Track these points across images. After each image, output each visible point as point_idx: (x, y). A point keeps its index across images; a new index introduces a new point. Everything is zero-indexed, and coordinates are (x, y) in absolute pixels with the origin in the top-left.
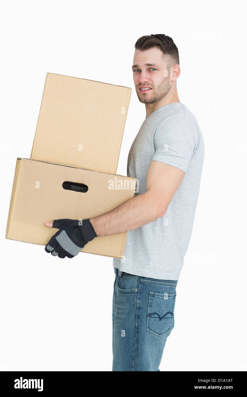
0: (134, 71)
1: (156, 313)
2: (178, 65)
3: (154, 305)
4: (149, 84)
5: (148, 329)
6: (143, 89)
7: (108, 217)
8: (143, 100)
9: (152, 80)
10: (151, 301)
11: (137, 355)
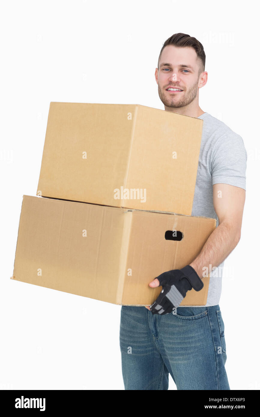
3: (221, 323)
5: (223, 349)
6: (173, 90)
9: (184, 82)
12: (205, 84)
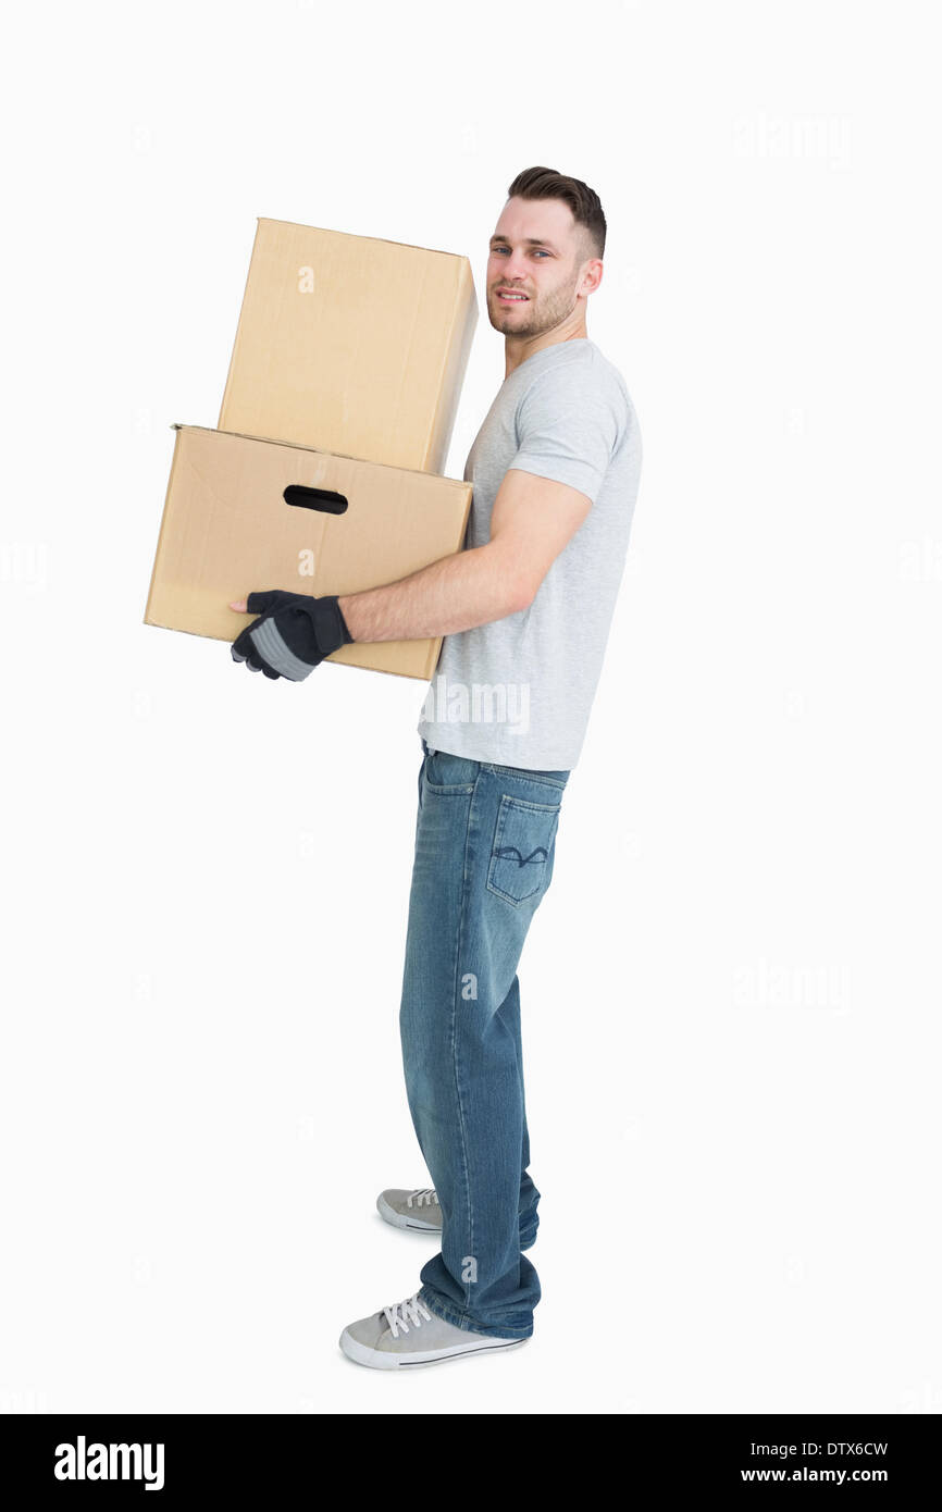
0: (494, 250)
1: (513, 849)
2: (599, 261)
3: (509, 827)
4: (522, 287)
5: (490, 886)
6: (508, 297)
7: (384, 595)
8: (501, 325)
9: (533, 279)
10: (503, 819)
11: (464, 950)
12: (595, 289)
